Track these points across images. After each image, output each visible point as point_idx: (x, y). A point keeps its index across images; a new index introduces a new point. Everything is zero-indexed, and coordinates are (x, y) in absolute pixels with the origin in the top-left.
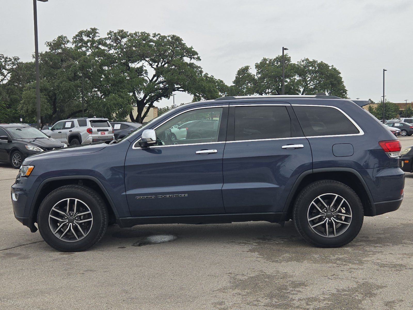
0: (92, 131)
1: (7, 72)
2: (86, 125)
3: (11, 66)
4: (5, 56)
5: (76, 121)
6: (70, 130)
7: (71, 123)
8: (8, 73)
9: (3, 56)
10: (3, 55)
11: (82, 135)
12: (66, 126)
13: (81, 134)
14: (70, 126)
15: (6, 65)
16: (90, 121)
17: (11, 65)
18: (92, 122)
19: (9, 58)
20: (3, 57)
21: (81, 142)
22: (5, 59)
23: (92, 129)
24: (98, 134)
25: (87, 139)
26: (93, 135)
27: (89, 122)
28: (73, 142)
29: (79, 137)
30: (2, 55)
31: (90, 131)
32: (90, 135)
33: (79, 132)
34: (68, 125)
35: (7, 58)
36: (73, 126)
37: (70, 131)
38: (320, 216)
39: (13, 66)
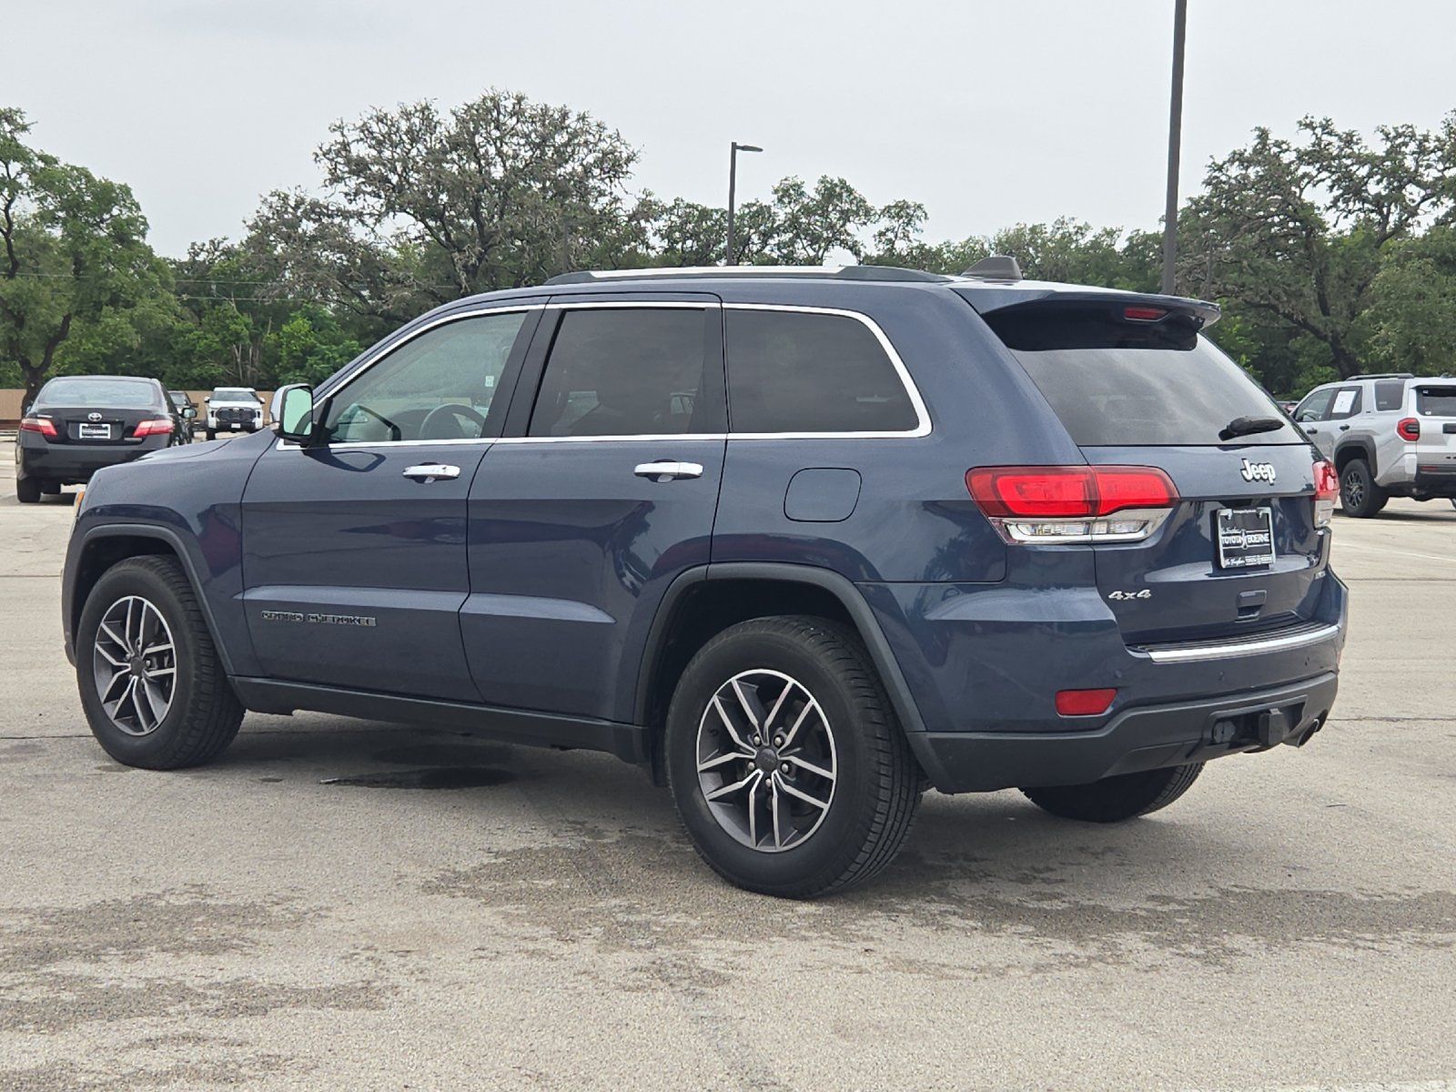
0: (1418, 432)
1: (1423, 193)
2: (1399, 407)
3: (1439, 171)
4: (1419, 132)
5: (1369, 385)
6: (1343, 425)
7: (1353, 394)
8: (1424, 199)
9: (1413, 132)
10: (1411, 127)
11: (1381, 446)
12: (1336, 410)
13: (1377, 440)
14: (1347, 410)
15: (1422, 166)
16: (1419, 389)
17: (1436, 168)
18: (1425, 395)
19: (1436, 137)
20: (1413, 137)
21: (1373, 471)
22: (1420, 145)
23: (1417, 424)
24: (1444, 443)
25: (1398, 464)
26: (1423, 449)
27: (1414, 393)
28: (1351, 470)
29: (1367, 454)
30: (1409, 127)
31: (1409, 431)
32: (1410, 448)
33: (1368, 434)
34: (1344, 402)
35: (1426, 138)
36: (1356, 408)
37: (1342, 428)
38: (731, 756)
39: (1445, 169)
